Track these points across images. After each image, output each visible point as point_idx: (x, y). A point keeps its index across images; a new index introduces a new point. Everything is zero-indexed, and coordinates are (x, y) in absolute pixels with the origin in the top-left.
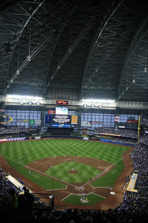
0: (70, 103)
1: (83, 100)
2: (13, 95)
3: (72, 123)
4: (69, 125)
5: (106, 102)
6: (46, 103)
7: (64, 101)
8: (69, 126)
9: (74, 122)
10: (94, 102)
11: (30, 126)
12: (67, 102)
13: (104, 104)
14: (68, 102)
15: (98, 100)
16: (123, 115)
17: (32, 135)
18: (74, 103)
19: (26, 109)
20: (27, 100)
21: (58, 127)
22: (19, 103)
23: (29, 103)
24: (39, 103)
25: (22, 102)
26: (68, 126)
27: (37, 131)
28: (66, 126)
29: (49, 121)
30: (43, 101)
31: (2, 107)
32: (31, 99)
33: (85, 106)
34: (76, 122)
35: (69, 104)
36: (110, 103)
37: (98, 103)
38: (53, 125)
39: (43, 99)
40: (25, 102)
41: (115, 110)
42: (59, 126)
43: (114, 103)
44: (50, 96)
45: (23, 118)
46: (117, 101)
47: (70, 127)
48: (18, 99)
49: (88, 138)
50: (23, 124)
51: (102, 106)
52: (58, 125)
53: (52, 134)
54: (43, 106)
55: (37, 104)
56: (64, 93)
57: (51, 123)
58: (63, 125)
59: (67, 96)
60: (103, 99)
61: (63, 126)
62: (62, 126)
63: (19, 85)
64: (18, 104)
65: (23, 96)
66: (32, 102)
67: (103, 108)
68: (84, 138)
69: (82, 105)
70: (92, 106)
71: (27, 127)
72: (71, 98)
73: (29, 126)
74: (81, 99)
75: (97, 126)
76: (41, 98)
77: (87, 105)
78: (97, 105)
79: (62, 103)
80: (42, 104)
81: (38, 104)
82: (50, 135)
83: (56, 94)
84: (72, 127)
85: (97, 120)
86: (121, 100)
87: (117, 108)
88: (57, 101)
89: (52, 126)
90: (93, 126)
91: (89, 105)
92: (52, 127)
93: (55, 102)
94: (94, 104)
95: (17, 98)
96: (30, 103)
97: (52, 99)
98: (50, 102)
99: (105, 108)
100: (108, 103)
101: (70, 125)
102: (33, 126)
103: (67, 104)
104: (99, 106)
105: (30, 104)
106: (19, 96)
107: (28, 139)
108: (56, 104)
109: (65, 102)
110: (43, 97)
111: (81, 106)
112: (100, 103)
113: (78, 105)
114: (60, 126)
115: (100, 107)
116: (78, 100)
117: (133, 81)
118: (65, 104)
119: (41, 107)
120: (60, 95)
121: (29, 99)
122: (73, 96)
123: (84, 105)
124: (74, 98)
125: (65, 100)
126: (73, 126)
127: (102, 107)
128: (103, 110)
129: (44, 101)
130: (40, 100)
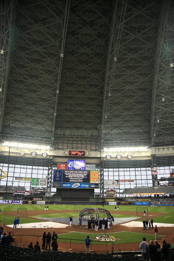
0: (87, 154)
1: (105, 149)
2: (11, 143)
3: (91, 182)
4: (87, 184)
5: (137, 151)
6: (55, 155)
7: (79, 152)
8: (88, 186)
9: (94, 179)
10: (121, 152)
11: (31, 188)
12: (83, 153)
13: (134, 153)
14: (84, 152)
15: (125, 148)
16: (163, 168)
17: (34, 199)
18: (93, 154)
19: (29, 164)
20: (29, 149)
21: (71, 187)
22: (19, 153)
23: (33, 154)
24: (45, 154)
25: (22, 152)
26: (85, 186)
27: (41, 195)
28: (83, 185)
29: (59, 179)
30: (51, 151)
32: (35, 148)
33: (108, 158)
34: (97, 181)
35: (86, 156)
36: (142, 150)
37: (125, 152)
38: (64, 185)
39: (51, 149)
40: (27, 152)
41: (151, 160)
42: (73, 186)
43: (148, 151)
44: (60, 147)
45: (23, 175)
46: (150, 147)
47: (89, 187)
48: (18, 148)
49: (116, 202)
50: (22, 184)
51: (132, 155)
52: (72, 185)
53: (63, 199)
54: (51, 158)
55: (43, 155)
56: (79, 142)
57: (62, 182)
59: (84, 146)
60: (132, 146)
61: (79, 185)
62: (77, 186)
64: (18, 155)
65: (25, 144)
66: (36, 153)
67: (134, 159)
68: (109, 203)
69: (104, 156)
70: (118, 157)
71: (28, 189)
72: (89, 148)
73: (31, 187)
74: (103, 148)
75: (128, 187)
76: (48, 147)
77: (110, 156)
78: (125, 155)
79: (77, 154)
80: (50, 156)
81: (45, 156)
82: (60, 200)
83: (69, 144)
84: (91, 187)
85: (127, 178)
86: (157, 145)
87: (153, 156)
88: (70, 151)
89: (63, 186)
90: (122, 187)
91: (114, 155)
92: (63, 188)
93: (67, 153)
94: (121, 154)
95: (17, 146)
96: (34, 153)
97: (63, 149)
98: (61, 153)
99: (136, 159)
100: (139, 150)
101: (89, 184)
102: (36, 187)
103: (84, 155)
104: (127, 157)
105: (34, 155)
106: (19, 144)
107: (27, 203)
108: (68, 155)
109: (81, 152)
110: (51, 146)
111: (103, 158)
112: (129, 152)
113: (99, 156)
114: (75, 186)
115: (130, 157)
116: (99, 149)
118: (81, 155)
119: (48, 159)
120: (75, 145)
121: (32, 149)
122: (91, 146)
123: (107, 156)
124: (93, 148)
125: (80, 150)
126: (92, 186)
127: (132, 157)
128: (134, 161)
129: (53, 151)
130: (47, 150)
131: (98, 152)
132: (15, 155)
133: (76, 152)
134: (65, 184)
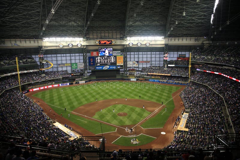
0: (114, 42)
1: (128, 38)
2: (50, 38)
5: (154, 40)
6: (87, 44)
7: (107, 41)
8: (115, 67)
9: (120, 63)
10: (141, 40)
12: (110, 42)
13: (151, 41)
14: (111, 41)
15: (144, 37)
16: (172, 53)
17: (76, 79)
18: (118, 42)
19: (67, 53)
20: (66, 42)
21: (102, 69)
22: (59, 46)
23: (69, 45)
24: (79, 45)
25: (61, 45)
26: (113, 67)
27: (81, 75)
28: (111, 67)
29: (93, 63)
31: (41, 52)
32: (71, 41)
33: (131, 45)
34: (122, 63)
35: (113, 44)
36: (158, 40)
37: (145, 40)
39: (84, 40)
40: (65, 44)
41: (164, 47)
42: (104, 68)
43: (162, 40)
44: (91, 37)
45: (64, 62)
46: (165, 37)
48: (57, 42)
49: (136, 79)
50: (64, 69)
51: (149, 43)
52: (103, 67)
53: (97, 77)
54: (85, 48)
56: (107, 32)
57: (95, 66)
58: (108, 67)
59: (110, 35)
60: (151, 36)
61: (108, 68)
62: (107, 68)
63: (55, 26)
64: (57, 48)
65: (62, 38)
66: (72, 44)
67: (151, 46)
68: (131, 79)
69: (127, 43)
70: (138, 44)
71: (70, 72)
72: (114, 37)
73: (71, 70)
74: (126, 37)
75: (145, 66)
76: (82, 39)
77: (132, 43)
78: (144, 43)
79: (105, 43)
80: (84, 46)
81: (79, 46)
82: (95, 78)
83: (98, 34)
85: (145, 60)
86: (170, 36)
87: (166, 45)
88: (100, 41)
89: (96, 69)
90: (141, 66)
91: (135, 43)
93: (97, 42)
94: (141, 42)
95: (55, 41)
96: (71, 45)
97: (93, 39)
98: (92, 42)
99: (153, 46)
100: (156, 40)
101: (116, 66)
102: (76, 70)
103: (111, 43)
104: (146, 44)
105: (71, 47)
106: (57, 38)
107: (72, 84)
108: (98, 44)
109: (109, 41)
110: (84, 38)
111: (127, 45)
112: (147, 40)
113: (123, 44)
115: (148, 45)
116: (123, 38)
117: (183, 14)
118: (109, 44)
119: (83, 49)
120: (103, 34)
121: (68, 41)
122: (116, 34)
123: (129, 43)
124: (118, 36)
125: (108, 40)
126: (118, 67)
127: (150, 44)
128: (151, 48)
129: (85, 42)
130: (81, 41)
132: (55, 48)
133: (105, 42)
134: (98, 67)
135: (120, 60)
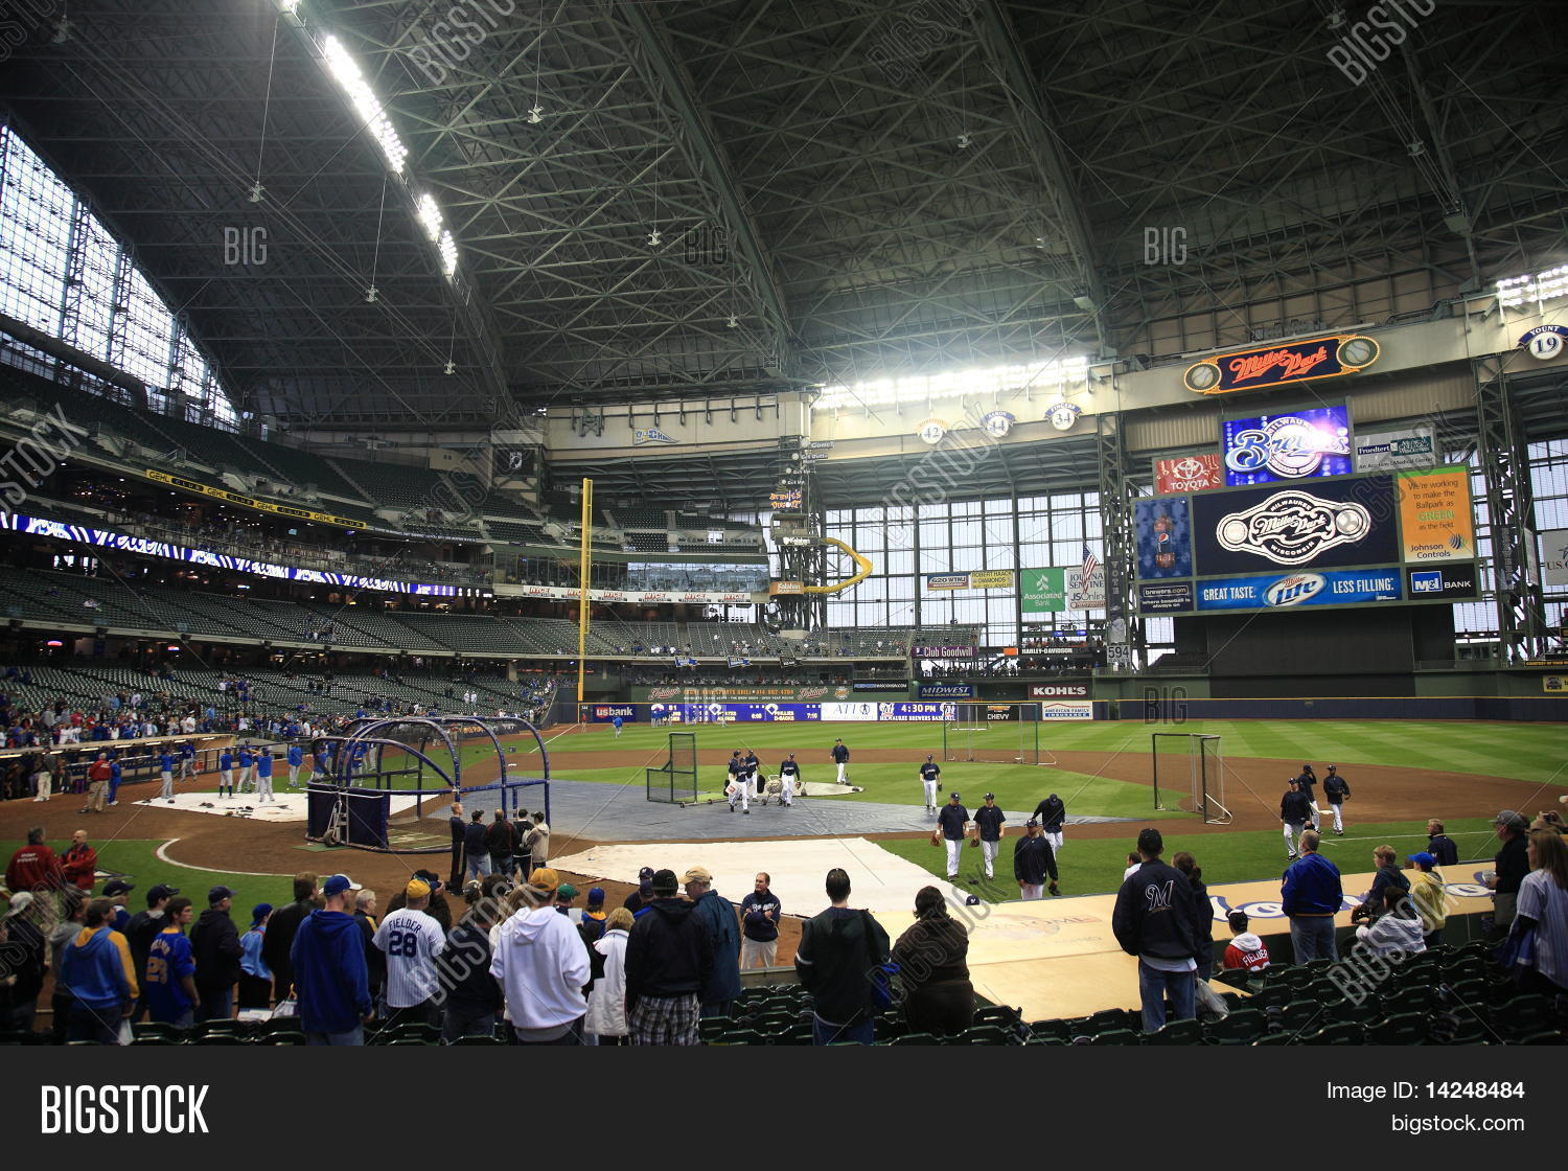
0: (1358, 352)
2: (859, 385)
3: (1411, 557)
4: (1383, 574)
6: (1129, 404)
8: (1384, 584)
9: (1435, 535)
11: (1025, 629)
12: (1321, 355)
14: (1331, 346)
17: (1037, 691)
18: (1409, 348)
19: (989, 491)
20: (968, 404)
21: (1261, 604)
22: (915, 437)
23: (989, 425)
24: (1064, 412)
25: (932, 426)
26: (1364, 585)
28: (1345, 587)
29: (1172, 558)
30: (1100, 389)
32: (997, 389)
33: (1547, 351)
34: (1458, 543)
35: (1346, 370)
38: (1210, 594)
39: (1098, 373)
40: (955, 418)
42: (1272, 596)
44: (1164, 346)
45: (968, 561)
47: (1397, 593)
48: (902, 410)
50: (969, 612)
52: (1262, 589)
53: (1214, 684)
54: (1107, 432)
55: (1055, 418)
56: (1295, 284)
57: (1194, 578)
58: (1316, 582)
61: (1316, 589)
62: (1303, 596)
64: (910, 449)
65: (933, 378)
66: (1010, 417)
71: (1003, 636)
73: (1020, 624)
74: (1486, 285)
76: (1077, 365)
77: (1562, 331)
79: (1276, 372)
80: (1100, 418)
81: (1063, 423)
82: (1200, 692)
83: (1222, 316)
84: (1413, 596)
88: (1223, 363)
89: (1203, 604)
92: (1206, 613)
93: (1203, 376)
95: (893, 401)
96: (998, 420)
98: (1164, 386)
101: (1393, 573)
102: (1051, 624)
103: (1331, 365)
105: (1000, 434)
106: (902, 381)
107: (982, 715)
108: (1215, 389)
109: (1307, 350)
110: (1095, 357)
111: (1500, 357)
113: (1459, 354)
114: (1281, 595)
118: (1309, 374)
119: (1091, 442)
120: (1266, 311)
121: (980, 397)
122: (1393, 286)
123: (1526, 338)
125: (1297, 339)
126: (1423, 586)
129: (1110, 385)
130: (1077, 386)
131: (1451, 322)
132: (893, 451)
133: (1270, 361)
134: (1219, 584)
135: (1431, 516)
